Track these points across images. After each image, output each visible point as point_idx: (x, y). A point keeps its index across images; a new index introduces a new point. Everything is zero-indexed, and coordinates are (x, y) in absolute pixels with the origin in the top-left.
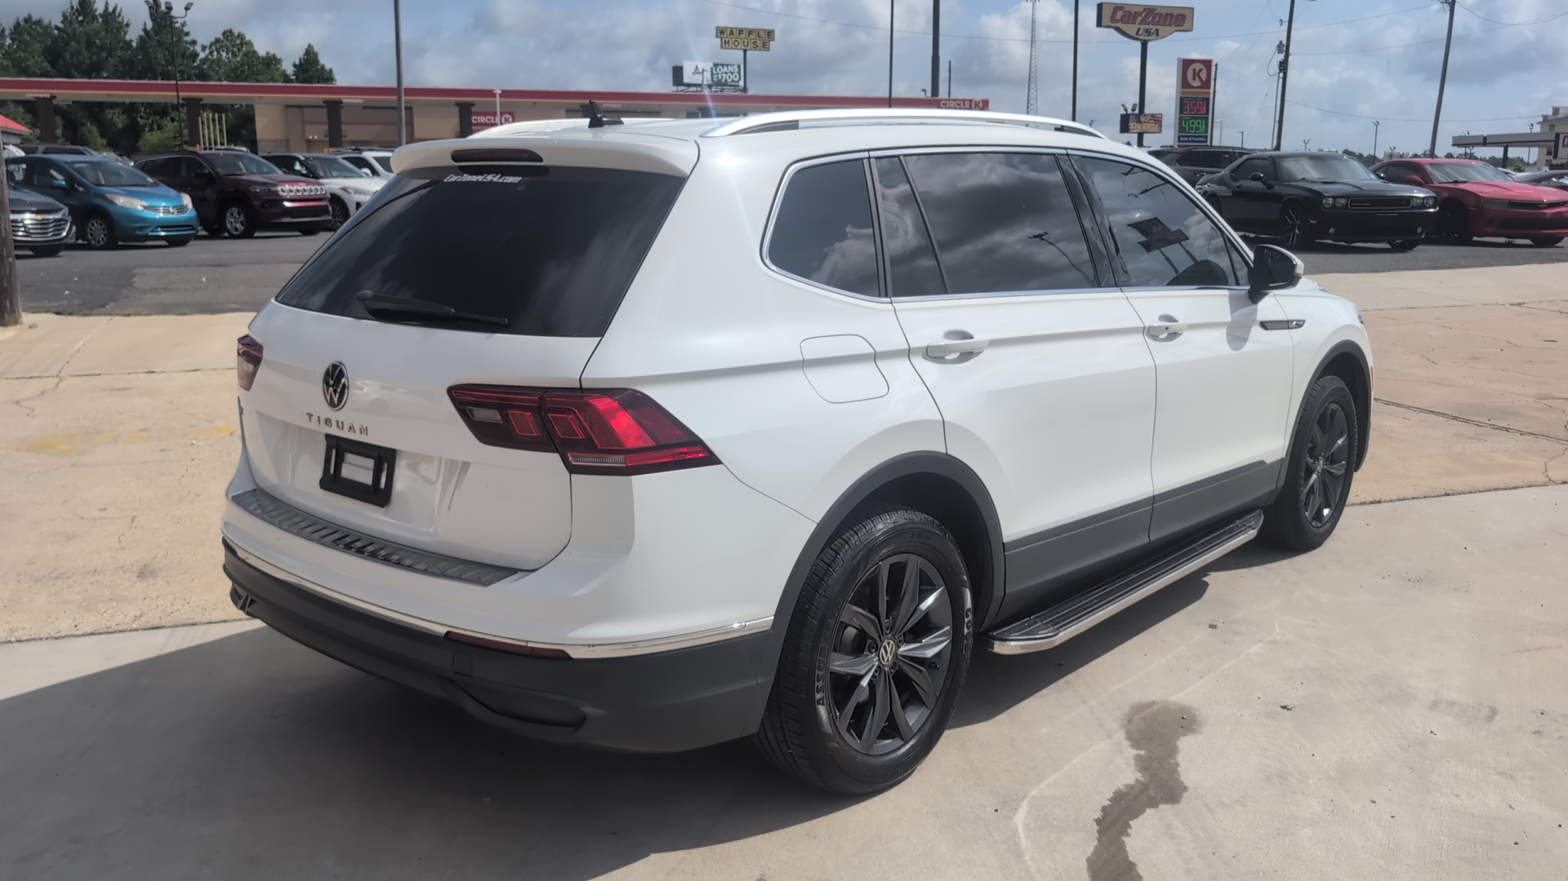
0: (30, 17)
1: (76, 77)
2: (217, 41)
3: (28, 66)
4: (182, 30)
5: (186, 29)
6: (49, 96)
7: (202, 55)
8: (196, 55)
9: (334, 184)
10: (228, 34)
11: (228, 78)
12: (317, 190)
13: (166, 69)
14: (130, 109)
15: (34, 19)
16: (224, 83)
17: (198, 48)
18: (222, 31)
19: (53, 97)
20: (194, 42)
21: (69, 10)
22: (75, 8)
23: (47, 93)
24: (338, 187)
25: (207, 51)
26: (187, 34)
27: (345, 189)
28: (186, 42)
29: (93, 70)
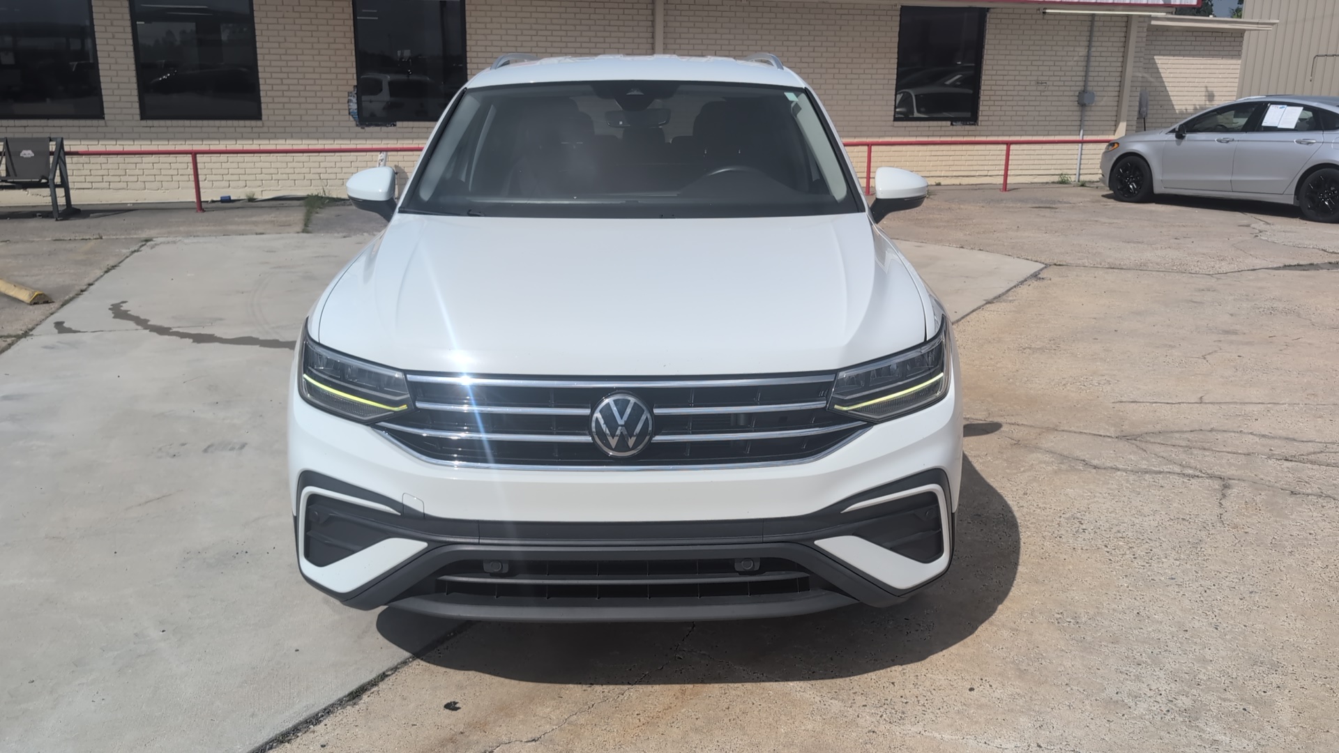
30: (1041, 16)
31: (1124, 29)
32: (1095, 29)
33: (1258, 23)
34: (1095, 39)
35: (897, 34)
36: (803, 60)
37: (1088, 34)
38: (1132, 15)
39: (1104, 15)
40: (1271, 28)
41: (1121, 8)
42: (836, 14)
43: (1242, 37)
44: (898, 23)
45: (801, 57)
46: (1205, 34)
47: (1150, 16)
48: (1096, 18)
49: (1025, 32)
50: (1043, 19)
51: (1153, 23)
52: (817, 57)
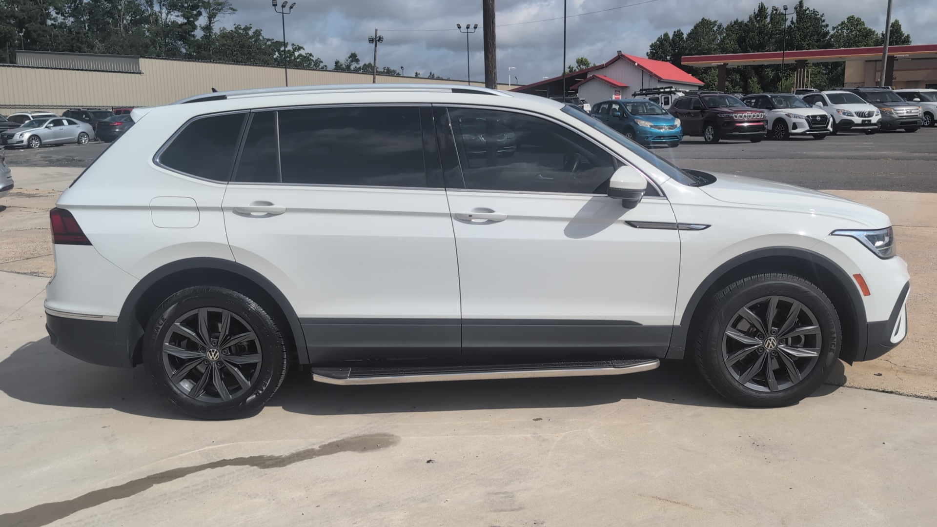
0: (737, 20)
1: (750, 52)
2: (843, 23)
3: (727, 47)
4: (821, 19)
5: (823, 18)
6: (723, 64)
7: (832, 32)
8: (828, 33)
9: (782, 112)
10: (851, 19)
11: (844, 46)
12: (758, 116)
13: (800, 43)
14: (776, 67)
15: (739, 21)
16: (842, 49)
17: (830, 28)
18: (847, 17)
19: (726, 64)
20: (827, 26)
21: (753, 14)
22: (756, 13)
23: (722, 62)
24: (784, 113)
25: (835, 30)
26: (824, 21)
27: (788, 115)
28: (823, 26)
29: (760, 47)
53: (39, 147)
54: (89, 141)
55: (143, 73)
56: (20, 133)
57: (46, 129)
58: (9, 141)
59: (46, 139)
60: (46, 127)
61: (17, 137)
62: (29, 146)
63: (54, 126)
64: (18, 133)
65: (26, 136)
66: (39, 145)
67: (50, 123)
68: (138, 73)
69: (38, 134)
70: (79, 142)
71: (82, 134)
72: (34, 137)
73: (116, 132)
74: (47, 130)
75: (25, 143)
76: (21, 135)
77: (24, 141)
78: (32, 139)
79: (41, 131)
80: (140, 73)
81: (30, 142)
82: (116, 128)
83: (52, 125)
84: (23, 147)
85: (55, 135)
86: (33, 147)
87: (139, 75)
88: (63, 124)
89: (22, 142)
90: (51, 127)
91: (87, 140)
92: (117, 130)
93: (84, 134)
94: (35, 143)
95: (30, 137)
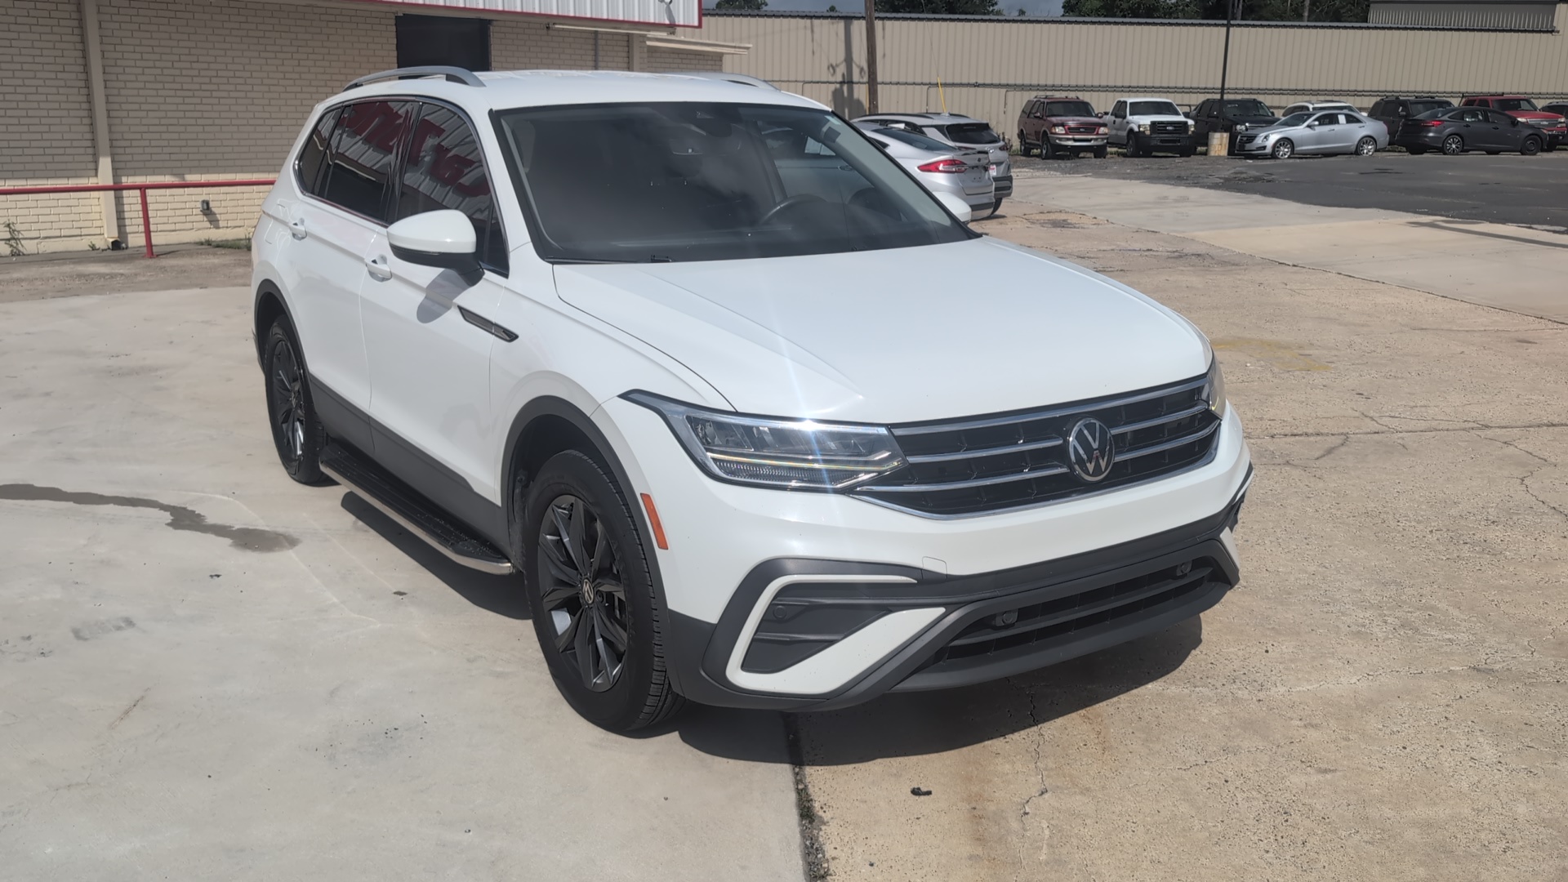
30: (545, 31)
31: (626, 49)
32: (600, 48)
33: (735, 47)
34: (600, 58)
35: (394, 47)
36: (287, 76)
37: (593, 53)
38: (633, 34)
39: (607, 33)
40: (745, 52)
41: (626, 26)
42: (320, 20)
43: (721, 61)
44: (394, 34)
45: (284, 73)
46: (689, 57)
47: (644, 36)
48: (600, 36)
49: (532, 49)
50: (548, 35)
51: (649, 43)
52: (303, 73)
53: (1289, 157)
54: (1376, 150)
55: (1558, 32)
56: (1264, 134)
57: (1308, 129)
58: (1248, 146)
59: (1302, 146)
60: (1309, 126)
61: (1259, 141)
62: (1273, 156)
63: (1320, 124)
64: (1261, 135)
65: (1274, 138)
66: (1289, 154)
67: (1315, 120)
68: (1547, 32)
69: (1291, 138)
70: (1357, 152)
71: (1364, 140)
72: (1286, 141)
73: (1426, 137)
74: (1309, 131)
75: (1269, 150)
76: (1265, 137)
77: (1267, 148)
78: (1280, 145)
79: (1298, 132)
80: (1552, 32)
81: (1276, 149)
82: (1430, 132)
83: (1317, 123)
84: (1265, 157)
85: (1319, 139)
86: (1280, 157)
87: (1550, 35)
88: (1337, 122)
89: (1264, 148)
90: (1315, 125)
91: (1372, 150)
92: (1431, 134)
93: (1369, 139)
94: (1285, 151)
95: (1279, 141)
